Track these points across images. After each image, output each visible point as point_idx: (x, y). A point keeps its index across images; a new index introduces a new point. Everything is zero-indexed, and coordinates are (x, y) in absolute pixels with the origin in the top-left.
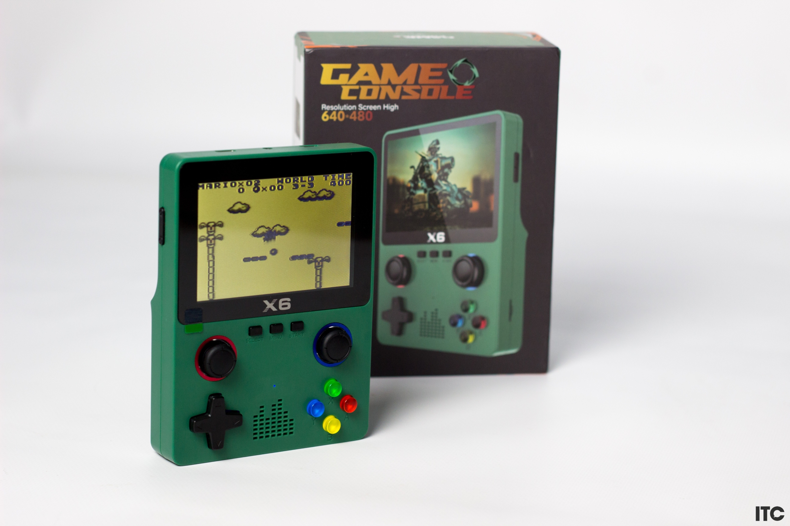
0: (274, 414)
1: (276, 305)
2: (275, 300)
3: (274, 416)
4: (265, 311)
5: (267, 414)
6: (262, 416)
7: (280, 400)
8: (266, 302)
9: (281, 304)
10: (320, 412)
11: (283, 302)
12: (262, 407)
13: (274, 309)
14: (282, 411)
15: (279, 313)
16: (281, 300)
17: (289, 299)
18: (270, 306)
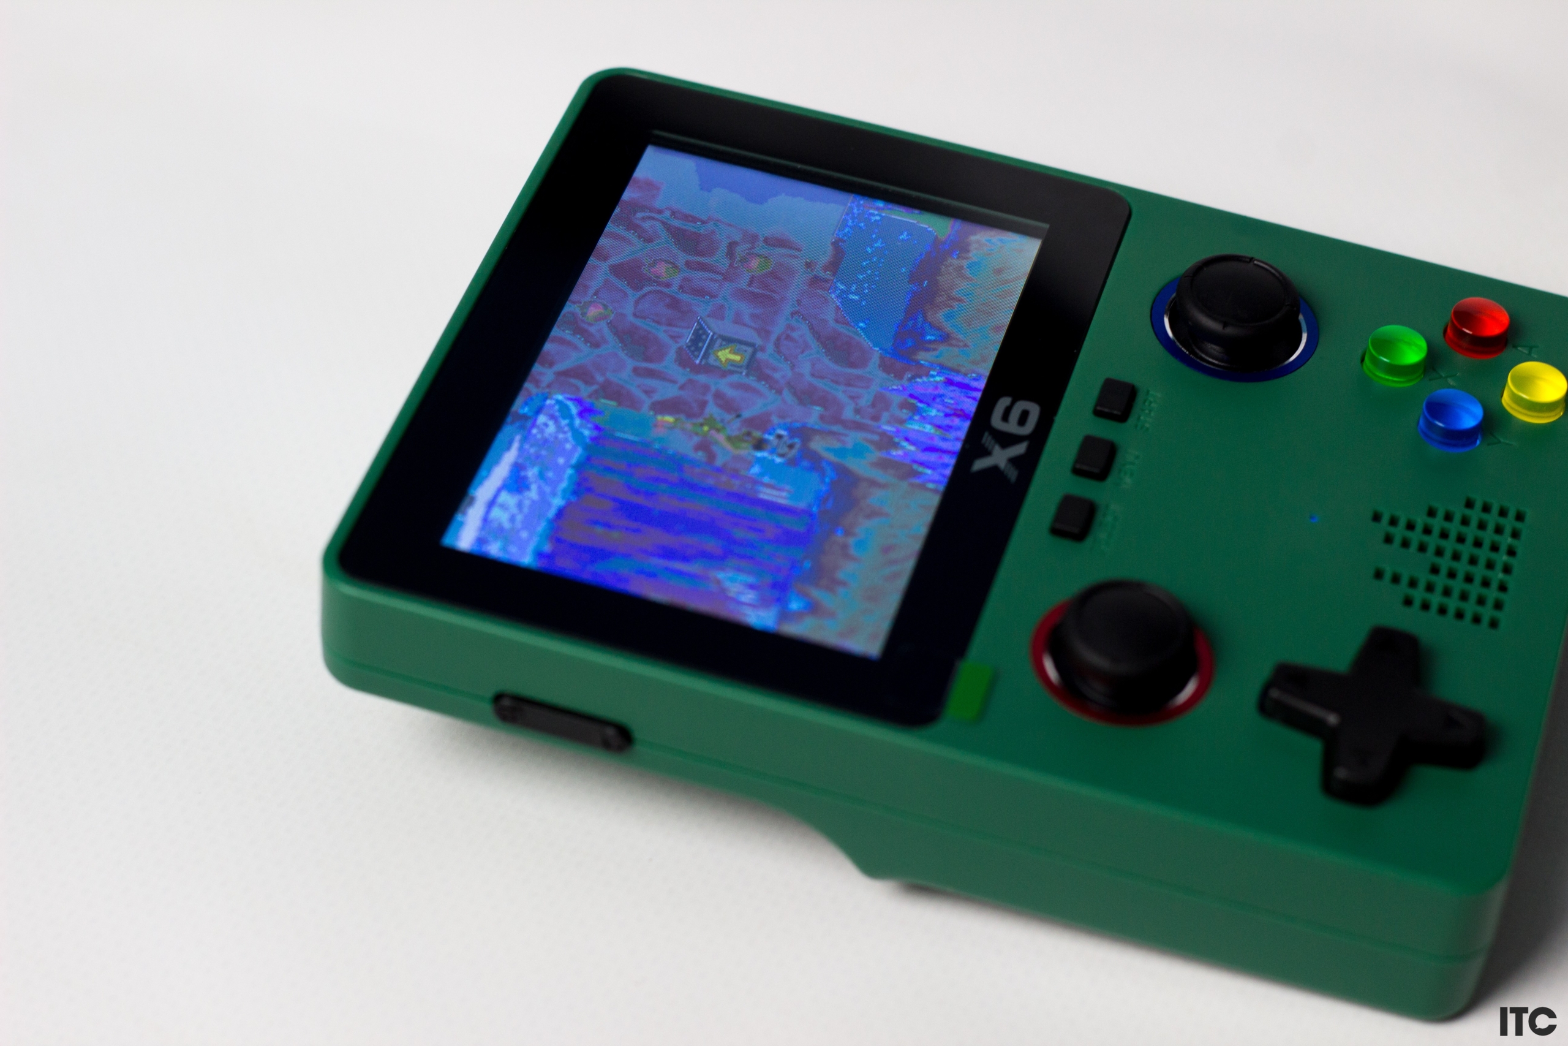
0: (1422, 548)
1: (1006, 440)
2: (987, 439)
3: (1431, 549)
4: (1013, 474)
5: (1414, 565)
6: (1413, 583)
7: (1377, 517)
8: (980, 464)
9: (1012, 427)
10: (1468, 412)
11: (1005, 417)
12: (1379, 575)
13: (1020, 449)
14: (1420, 521)
15: (1038, 439)
16: (996, 421)
17: (1004, 402)
18: (999, 457)
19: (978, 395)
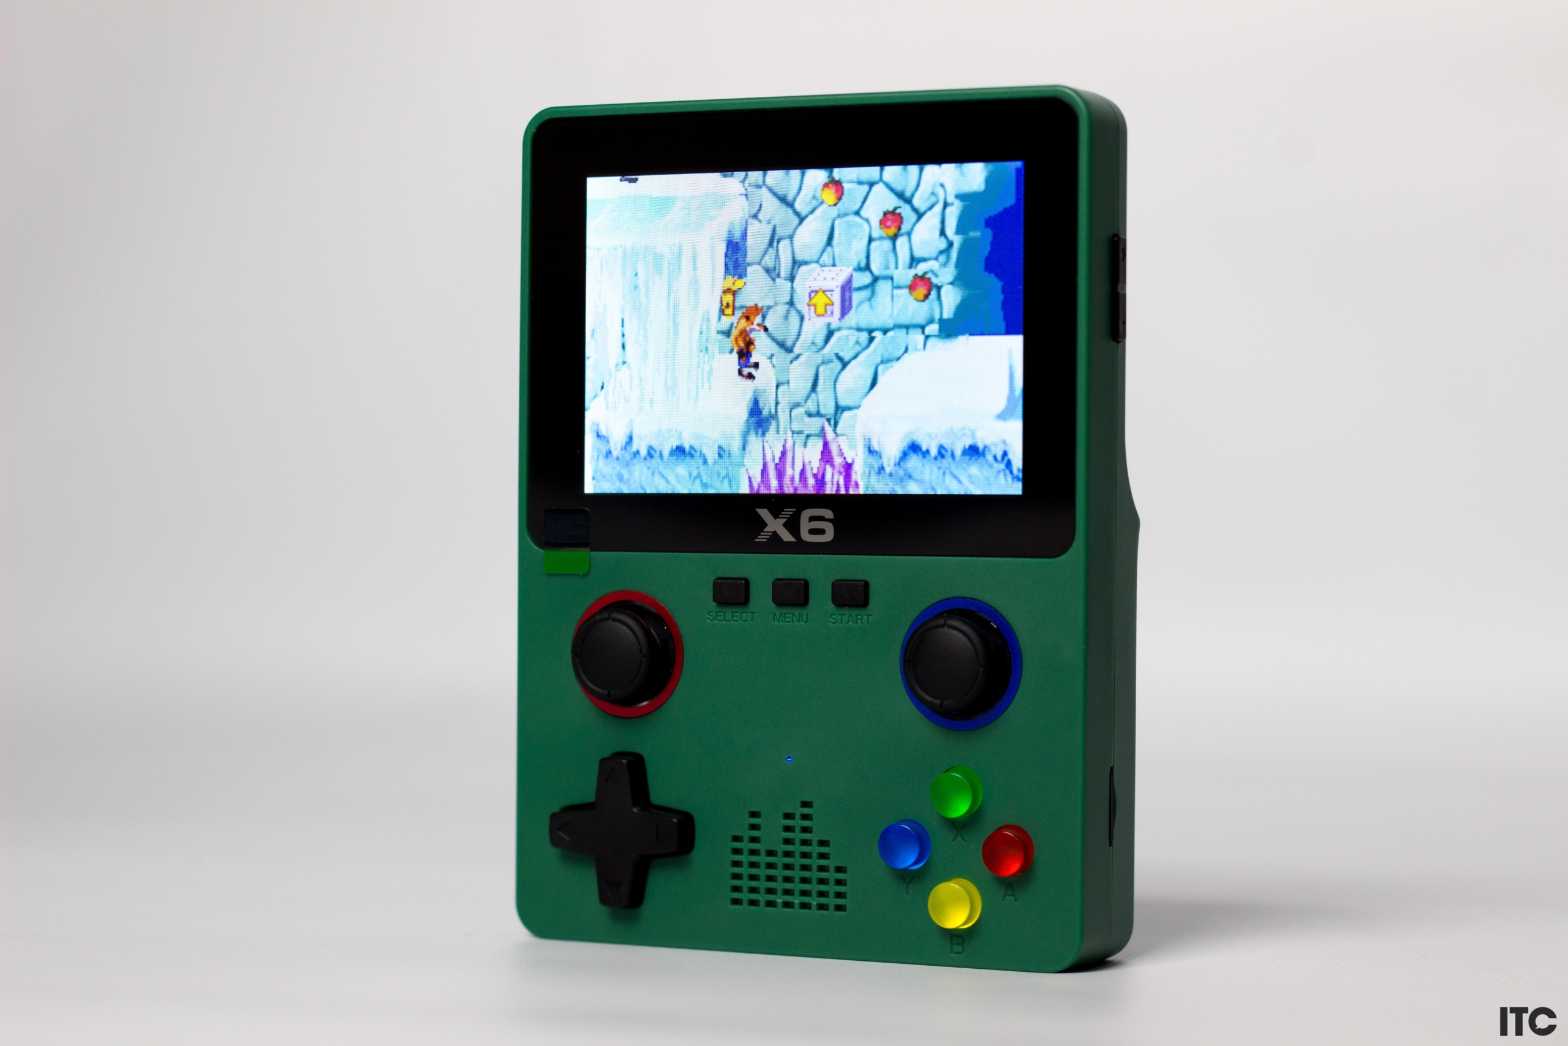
0: (787, 841)
1: (793, 525)
2: (789, 512)
3: (789, 848)
4: (762, 538)
5: (772, 836)
6: (754, 840)
7: (805, 804)
8: (764, 513)
9: (805, 526)
11: (812, 519)
12: (754, 814)
13: (787, 537)
14: (813, 837)
15: (801, 547)
16: (806, 514)
17: (828, 514)
18: (775, 525)
19: (843, 491)
